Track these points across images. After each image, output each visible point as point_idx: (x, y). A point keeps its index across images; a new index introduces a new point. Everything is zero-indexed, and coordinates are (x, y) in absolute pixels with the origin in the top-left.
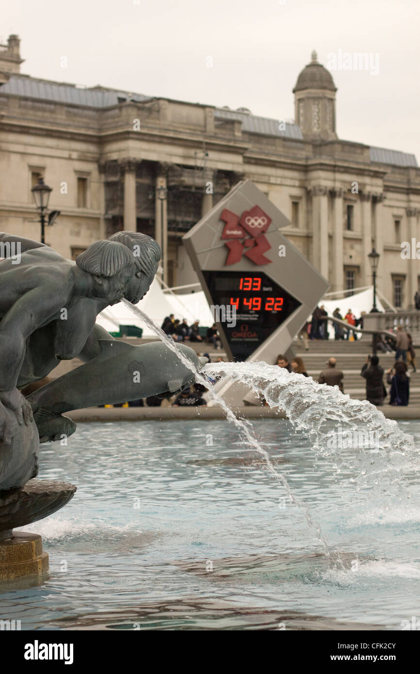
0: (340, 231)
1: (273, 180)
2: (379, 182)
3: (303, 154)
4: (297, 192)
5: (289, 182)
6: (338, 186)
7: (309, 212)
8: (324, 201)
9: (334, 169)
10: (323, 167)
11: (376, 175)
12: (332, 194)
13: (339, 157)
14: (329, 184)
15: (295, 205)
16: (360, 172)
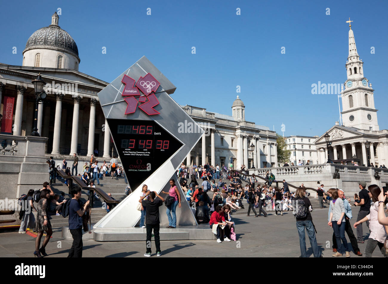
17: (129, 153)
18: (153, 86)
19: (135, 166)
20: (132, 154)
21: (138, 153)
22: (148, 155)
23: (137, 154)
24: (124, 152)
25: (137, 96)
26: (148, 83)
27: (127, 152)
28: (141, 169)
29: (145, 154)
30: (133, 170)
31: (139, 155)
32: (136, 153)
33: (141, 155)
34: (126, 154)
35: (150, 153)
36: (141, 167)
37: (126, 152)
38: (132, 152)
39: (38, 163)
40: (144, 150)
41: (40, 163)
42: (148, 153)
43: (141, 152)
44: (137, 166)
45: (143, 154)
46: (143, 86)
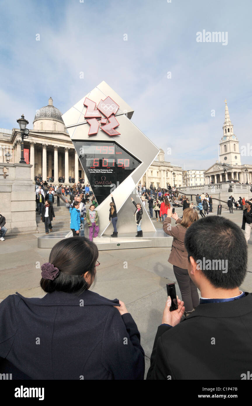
0: (166, 177)
1: (154, 168)
2: (172, 168)
3: (159, 164)
4: (158, 170)
5: (156, 169)
6: (165, 169)
7: (160, 174)
8: (163, 172)
9: (164, 166)
10: (162, 166)
11: (172, 167)
12: (164, 171)
13: (165, 164)
14: (164, 169)
15: (158, 172)
16: (169, 167)
17: (94, 171)
18: (113, 108)
19: (100, 182)
20: (97, 172)
21: (102, 170)
22: (111, 172)
23: (102, 172)
24: (90, 170)
25: (99, 118)
26: (108, 106)
27: (93, 170)
28: (106, 185)
29: (109, 171)
30: (98, 186)
31: (103, 172)
32: (100, 171)
33: (105, 172)
34: (91, 172)
35: (112, 170)
36: (105, 183)
37: (91, 170)
38: (96, 170)
39: (26, 184)
40: (107, 168)
41: (28, 184)
42: (111, 170)
43: (105, 170)
44: (102, 182)
45: (107, 171)
46: (104, 108)
